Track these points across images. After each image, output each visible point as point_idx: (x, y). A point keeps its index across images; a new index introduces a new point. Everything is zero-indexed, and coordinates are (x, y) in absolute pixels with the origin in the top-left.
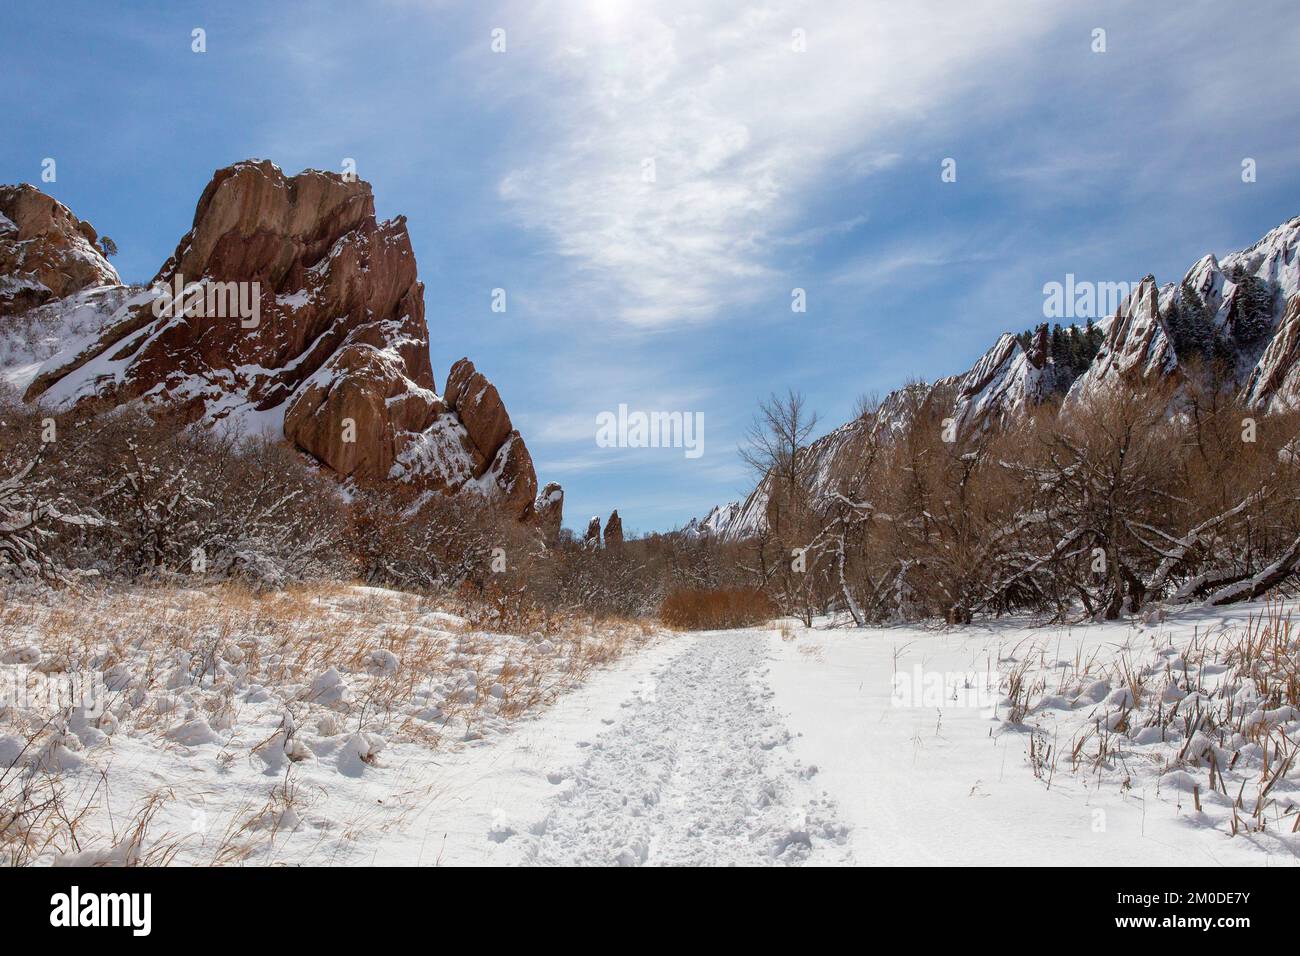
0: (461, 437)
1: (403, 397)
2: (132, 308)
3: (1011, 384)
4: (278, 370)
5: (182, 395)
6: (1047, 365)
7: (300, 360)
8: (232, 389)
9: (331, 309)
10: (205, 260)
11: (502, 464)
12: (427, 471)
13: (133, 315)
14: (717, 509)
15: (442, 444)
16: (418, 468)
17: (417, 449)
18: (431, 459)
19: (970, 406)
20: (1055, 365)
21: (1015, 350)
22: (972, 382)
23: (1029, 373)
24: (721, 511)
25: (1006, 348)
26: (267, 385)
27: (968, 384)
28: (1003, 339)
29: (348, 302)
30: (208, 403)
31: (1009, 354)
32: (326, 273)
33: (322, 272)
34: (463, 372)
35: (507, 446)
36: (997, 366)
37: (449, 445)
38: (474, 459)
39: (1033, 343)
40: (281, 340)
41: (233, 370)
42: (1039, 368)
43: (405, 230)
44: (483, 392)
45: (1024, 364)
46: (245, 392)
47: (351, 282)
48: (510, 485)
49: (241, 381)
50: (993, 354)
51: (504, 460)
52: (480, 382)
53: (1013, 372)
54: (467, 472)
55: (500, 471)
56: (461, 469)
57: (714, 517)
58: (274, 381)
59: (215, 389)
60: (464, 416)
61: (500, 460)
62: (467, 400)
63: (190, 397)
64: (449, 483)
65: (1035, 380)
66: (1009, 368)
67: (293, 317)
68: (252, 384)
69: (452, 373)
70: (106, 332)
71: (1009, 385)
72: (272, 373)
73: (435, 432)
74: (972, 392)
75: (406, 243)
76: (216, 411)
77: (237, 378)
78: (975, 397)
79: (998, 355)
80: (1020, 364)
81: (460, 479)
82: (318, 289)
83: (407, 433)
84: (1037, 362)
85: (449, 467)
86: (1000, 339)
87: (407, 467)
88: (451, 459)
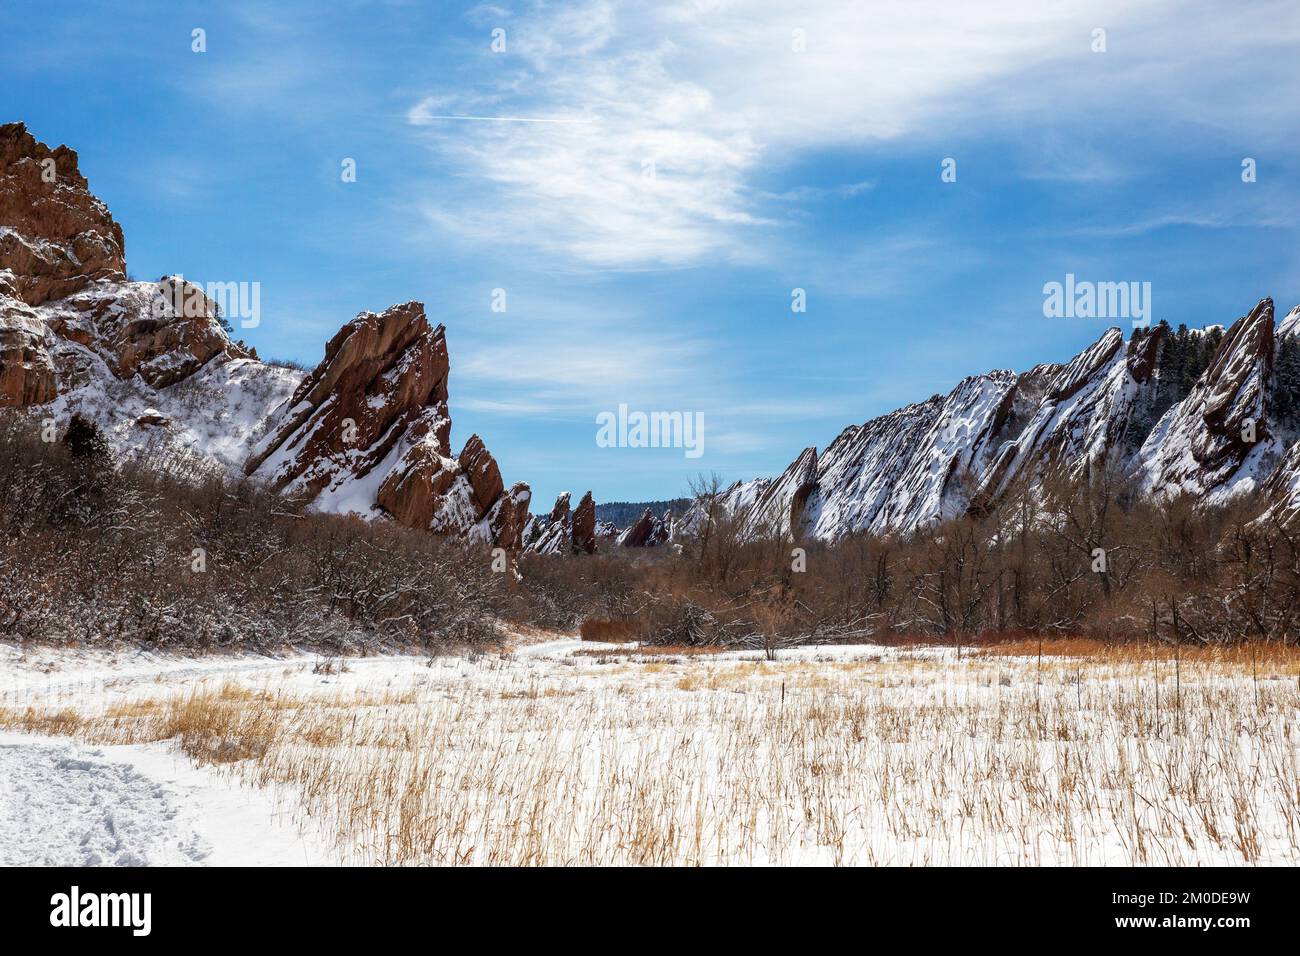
0: (469, 494)
1: (440, 473)
2: (294, 415)
3: (1103, 396)
4: (368, 452)
5: (321, 471)
6: (1150, 379)
7: (379, 444)
8: (344, 466)
9: (397, 408)
10: (333, 384)
11: (495, 516)
12: (451, 523)
13: (294, 419)
14: (740, 484)
15: (459, 502)
16: (446, 520)
17: (446, 508)
18: (453, 514)
19: (1053, 414)
20: (1160, 381)
21: (1118, 352)
22: (1061, 383)
23: (1122, 387)
24: (743, 489)
25: (1108, 349)
26: (361, 462)
27: (1057, 385)
28: (1109, 335)
29: (409, 403)
30: (333, 475)
31: (1109, 357)
32: (398, 383)
33: (394, 381)
34: (475, 447)
35: (500, 503)
36: (1093, 370)
37: (463, 503)
38: (477, 510)
39: (1138, 347)
40: (370, 431)
41: (345, 453)
42: (1139, 381)
43: (443, 337)
44: (488, 464)
45: (1121, 376)
46: (350, 468)
47: (412, 389)
48: (499, 532)
49: (348, 461)
50: (1093, 352)
51: (497, 513)
52: (486, 457)
53: (1108, 381)
54: (472, 520)
55: (493, 521)
56: (469, 519)
57: (734, 495)
58: (365, 459)
59: (336, 466)
60: (472, 479)
61: (493, 513)
62: (476, 469)
63: (324, 472)
64: (462, 530)
65: (1129, 397)
66: (1106, 375)
67: (377, 415)
68: (354, 463)
69: (467, 446)
70: (281, 431)
71: (1100, 398)
72: (365, 454)
73: (455, 493)
74: (1059, 397)
75: (443, 347)
76: (336, 481)
77: (347, 458)
78: (1062, 403)
79: (1098, 355)
80: (1118, 371)
81: (468, 526)
82: (391, 394)
83: (441, 497)
84: (1138, 374)
85: (462, 519)
86: (1105, 334)
87: (440, 520)
88: (464, 513)
